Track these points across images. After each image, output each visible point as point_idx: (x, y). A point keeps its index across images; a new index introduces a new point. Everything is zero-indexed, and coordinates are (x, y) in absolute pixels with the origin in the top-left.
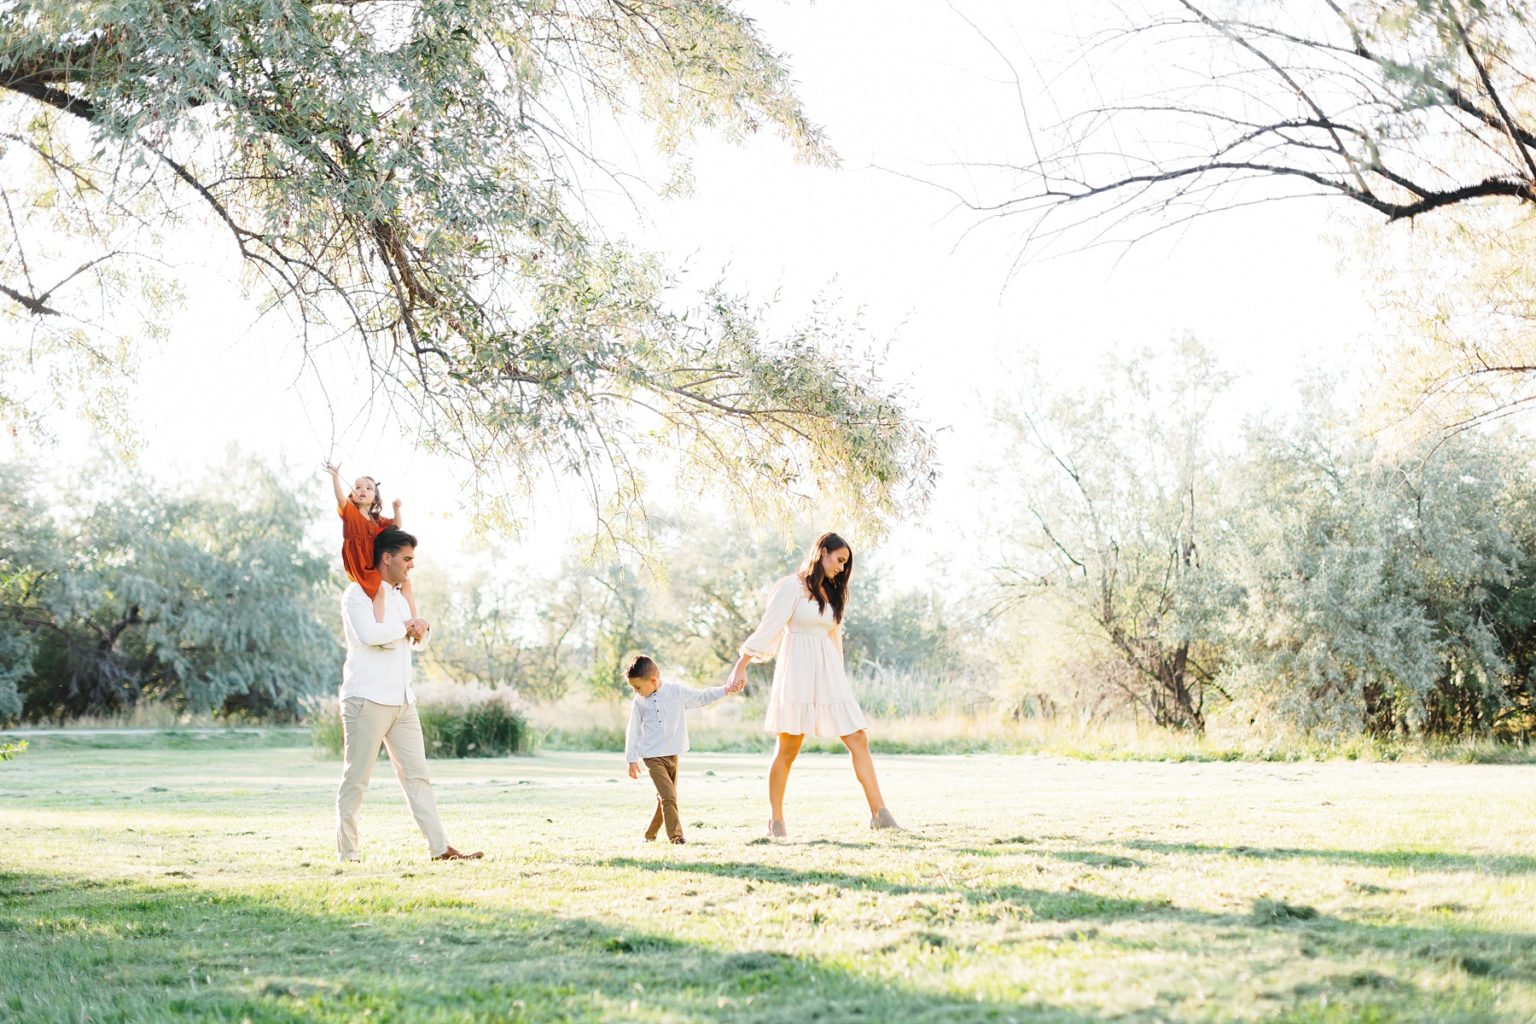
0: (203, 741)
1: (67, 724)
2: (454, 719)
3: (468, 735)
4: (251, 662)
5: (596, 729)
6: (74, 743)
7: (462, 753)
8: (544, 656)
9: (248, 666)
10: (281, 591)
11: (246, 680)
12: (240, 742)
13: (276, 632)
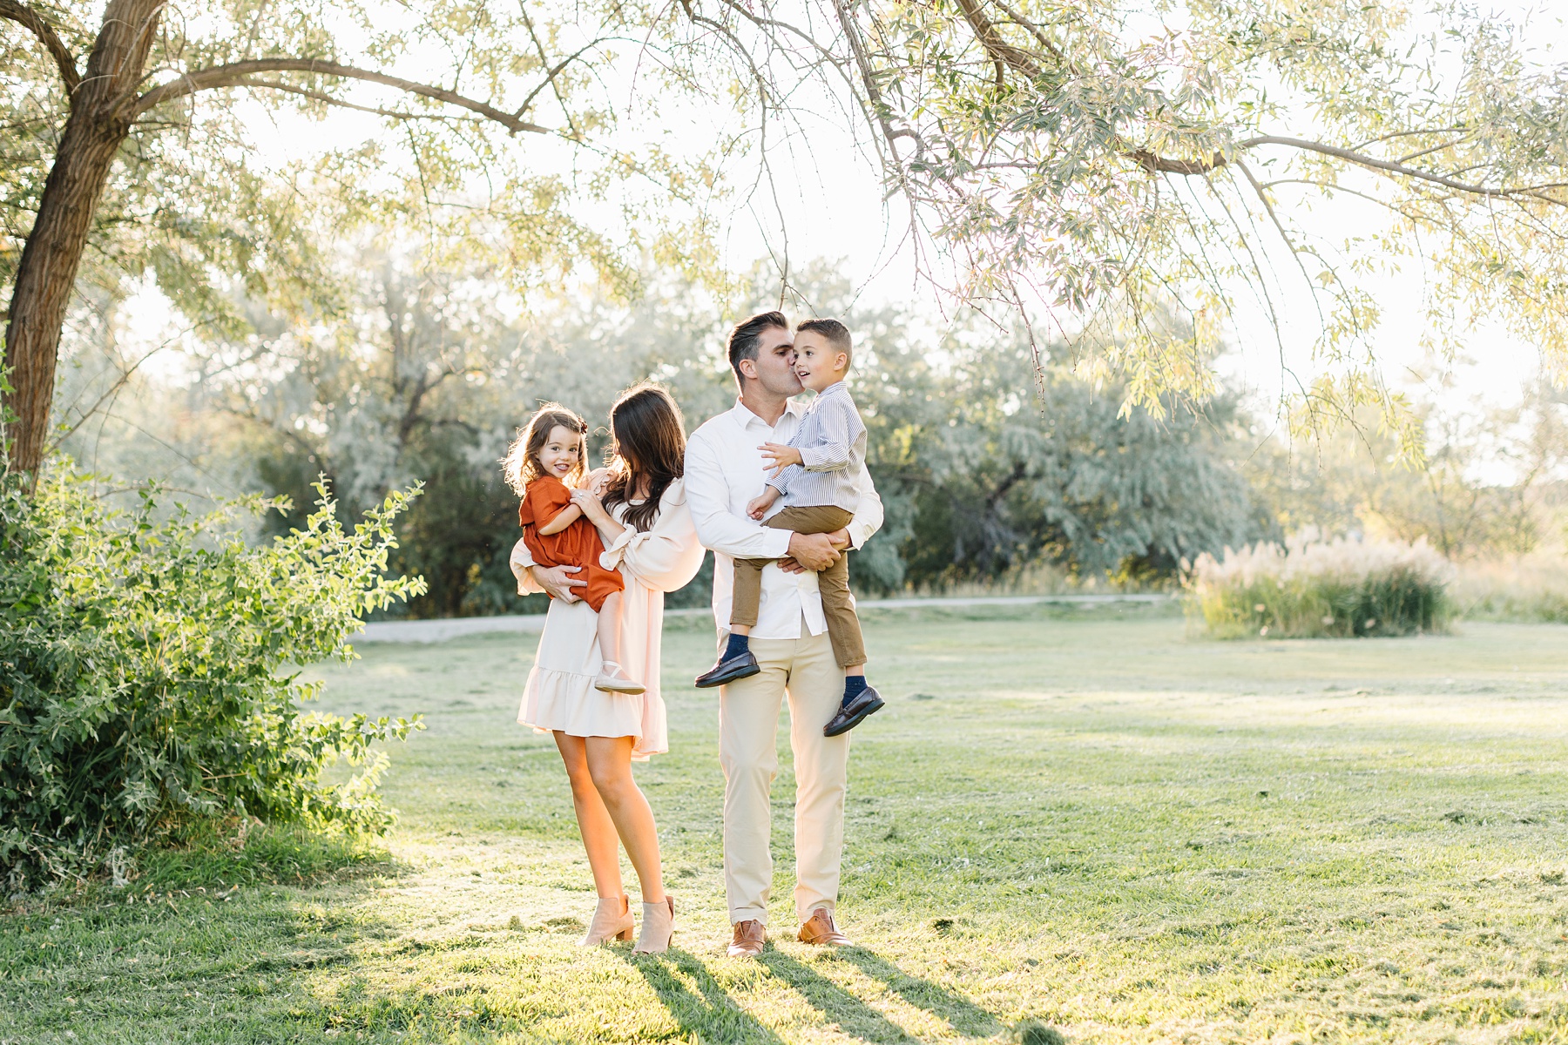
0: (1089, 612)
1: (950, 592)
2: (1349, 590)
3: (1367, 609)
4: (1149, 521)
5: (1547, 596)
6: (948, 615)
7: (1359, 632)
8: (1507, 502)
9: (1145, 524)
10: (1178, 439)
11: (1143, 539)
12: (1130, 612)
13: (1174, 484)
